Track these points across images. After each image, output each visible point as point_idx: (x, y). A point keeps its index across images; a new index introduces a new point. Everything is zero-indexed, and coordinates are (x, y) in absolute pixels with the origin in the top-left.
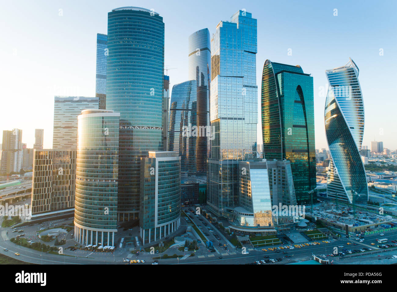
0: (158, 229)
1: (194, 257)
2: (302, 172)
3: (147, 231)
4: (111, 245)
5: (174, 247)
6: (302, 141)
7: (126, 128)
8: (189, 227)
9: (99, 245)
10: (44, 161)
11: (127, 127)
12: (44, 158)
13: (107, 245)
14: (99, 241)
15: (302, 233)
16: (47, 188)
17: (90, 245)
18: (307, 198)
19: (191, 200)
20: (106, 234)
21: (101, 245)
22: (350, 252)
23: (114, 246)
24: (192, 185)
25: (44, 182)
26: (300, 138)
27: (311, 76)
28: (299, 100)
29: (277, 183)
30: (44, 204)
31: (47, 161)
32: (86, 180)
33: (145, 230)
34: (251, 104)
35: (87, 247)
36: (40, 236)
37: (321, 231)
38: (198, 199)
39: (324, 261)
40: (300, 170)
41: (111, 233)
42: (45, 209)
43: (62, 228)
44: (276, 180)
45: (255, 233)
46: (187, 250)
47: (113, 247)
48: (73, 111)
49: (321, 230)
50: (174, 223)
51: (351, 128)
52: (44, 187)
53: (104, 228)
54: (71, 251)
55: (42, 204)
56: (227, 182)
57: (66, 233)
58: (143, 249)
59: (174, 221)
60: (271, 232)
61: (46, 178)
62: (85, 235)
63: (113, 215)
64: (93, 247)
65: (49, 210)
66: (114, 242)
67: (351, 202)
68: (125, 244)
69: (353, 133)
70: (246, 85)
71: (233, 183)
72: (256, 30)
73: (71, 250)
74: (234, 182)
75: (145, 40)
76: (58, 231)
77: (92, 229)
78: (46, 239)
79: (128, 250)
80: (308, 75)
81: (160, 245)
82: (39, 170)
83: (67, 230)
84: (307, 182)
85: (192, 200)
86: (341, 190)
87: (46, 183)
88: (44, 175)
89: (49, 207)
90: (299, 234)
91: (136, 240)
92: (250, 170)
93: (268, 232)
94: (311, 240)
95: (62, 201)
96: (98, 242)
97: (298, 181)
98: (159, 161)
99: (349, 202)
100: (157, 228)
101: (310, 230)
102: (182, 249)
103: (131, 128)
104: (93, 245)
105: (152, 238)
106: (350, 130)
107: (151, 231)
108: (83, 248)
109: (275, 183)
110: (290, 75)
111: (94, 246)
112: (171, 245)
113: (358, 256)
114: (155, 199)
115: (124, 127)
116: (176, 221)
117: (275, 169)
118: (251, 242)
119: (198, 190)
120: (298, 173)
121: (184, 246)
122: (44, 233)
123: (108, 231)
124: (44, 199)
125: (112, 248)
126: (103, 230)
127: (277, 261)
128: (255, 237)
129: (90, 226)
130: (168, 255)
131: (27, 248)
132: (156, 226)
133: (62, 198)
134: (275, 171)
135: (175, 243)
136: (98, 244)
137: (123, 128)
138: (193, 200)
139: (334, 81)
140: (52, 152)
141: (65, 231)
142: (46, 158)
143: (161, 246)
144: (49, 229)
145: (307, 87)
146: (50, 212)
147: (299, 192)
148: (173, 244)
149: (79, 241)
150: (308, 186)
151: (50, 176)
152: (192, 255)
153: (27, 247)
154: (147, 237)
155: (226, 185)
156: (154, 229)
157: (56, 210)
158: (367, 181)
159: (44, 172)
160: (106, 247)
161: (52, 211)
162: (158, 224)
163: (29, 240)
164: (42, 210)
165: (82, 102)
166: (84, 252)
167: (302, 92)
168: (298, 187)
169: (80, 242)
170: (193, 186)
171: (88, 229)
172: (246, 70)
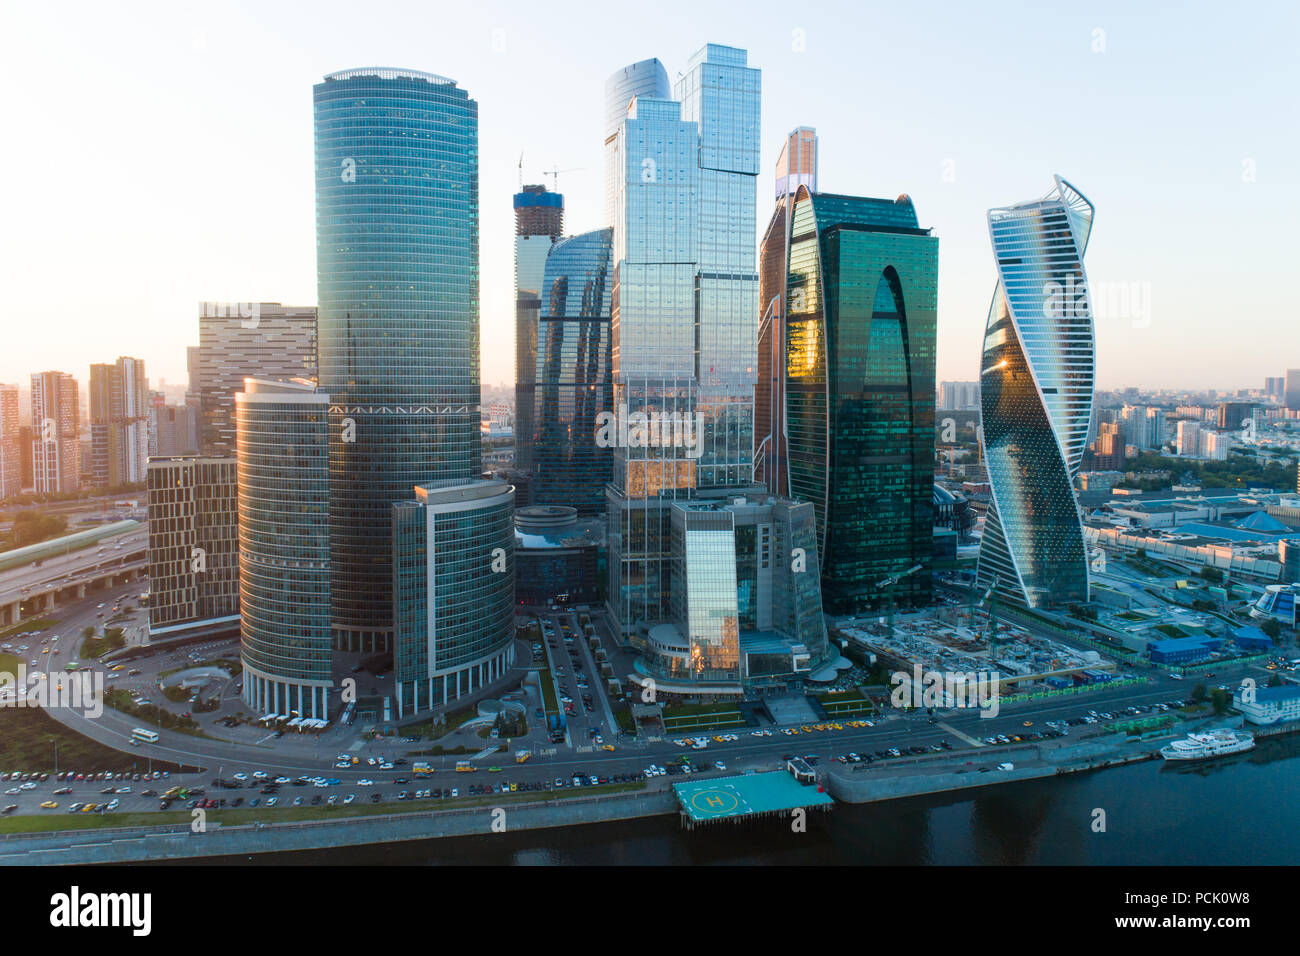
0: (439, 680)
1: (505, 754)
2: (888, 518)
3: (408, 686)
4: (319, 716)
5: (471, 725)
6: (894, 431)
7: (371, 412)
8: (533, 675)
9: (293, 716)
10: (172, 492)
11: (375, 408)
12: (171, 486)
13: (310, 717)
14: (294, 706)
15: (813, 700)
16: (183, 562)
17: (271, 716)
18: (901, 591)
19: (575, 592)
20: (307, 690)
21: (296, 716)
22: (896, 753)
23: (328, 719)
24: (578, 552)
25: (175, 546)
26: (886, 423)
27: (933, 234)
28: (892, 308)
29: (770, 565)
30: (180, 600)
31: (180, 491)
32: (259, 559)
33: (404, 684)
34: (737, 328)
35: (264, 719)
36: (162, 687)
37: (866, 694)
38: (594, 589)
39: (803, 774)
40: (882, 515)
41: (319, 690)
42: (183, 615)
43: (220, 667)
44: (770, 557)
45: (686, 696)
46: (496, 736)
47: (322, 722)
48: (250, 344)
49: (867, 691)
50: (494, 661)
51: (1045, 391)
52: (177, 560)
53: (303, 677)
54: (227, 729)
55: (174, 602)
56: (644, 557)
57: (226, 680)
58: (395, 730)
59: (496, 654)
60: (728, 695)
61: (179, 535)
62: (263, 690)
63: (321, 647)
64: (279, 721)
65: (194, 615)
66: (329, 711)
67: (1032, 605)
68: (356, 715)
69: (1050, 406)
70: (722, 273)
71: (660, 559)
72: (757, 105)
73: (227, 725)
74: (663, 555)
75: (417, 164)
76: (207, 675)
77: (277, 679)
78: (177, 694)
79: (359, 731)
80: (924, 232)
81: (435, 721)
82: (159, 516)
83: (231, 673)
84: (902, 548)
85: (578, 591)
86: (1008, 570)
87: (181, 549)
88: (173, 529)
89: (194, 609)
90: (801, 703)
91: (386, 706)
92: (687, 532)
93: (721, 695)
94: (825, 717)
95: (226, 592)
96: (292, 709)
97: (875, 546)
98: (436, 515)
99: (1026, 605)
100: (434, 679)
101: (837, 690)
102: (485, 732)
103: (384, 412)
104: (280, 715)
105: (424, 701)
106: (1042, 396)
107: (419, 685)
108: (254, 721)
109: (765, 565)
110: (859, 236)
111: (282, 718)
112: (464, 722)
113: (909, 762)
114: (426, 607)
115: (367, 408)
116: (501, 657)
117: (768, 525)
118: (663, 719)
119: (596, 565)
120: (876, 522)
121: (491, 725)
122: (173, 679)
123: (313, 683)
124: (178, 589)
125: (321, 724)
126: (300, 682)
127: (695, 770)
128: (683, 706)
129: (271, 672)
130: (445, 748)
131: (129, 717)
132: (433, 673)
133: (225, 584)
134: (766, 530)
135: (478, 716)
136: (291, 714)
137: (363, 410)
138: (581, 591)
139: (1009, 247)
140: (191, 468)
141: (224, 674)
142: (177, 486)
143: (440, 723)
144: (187, 667)
145: (916, 268)
146: (195, 620)
147: (875, 575)
148: (469, 719)
149: (255, 708)
150: (906, 559)
151: (190, 531)
152: (503, 749)
153: (129, 714)
154: (408, 698)
155: (640, 565)
156: (428, 680)
157: (211, 616)
158: (1085, 545)
159: (173, 521)
160: (307, 721)
161: (201, 617)
162: (437, 669)
163: (137, 697)
164: (175, 617)
165: (273, 320)
166: (254, 731)
167: (899, 285)
168: (875, 562)
169: (252, 706)
170: (581, 554)
171: (268, 676)
172: (725, 227)
